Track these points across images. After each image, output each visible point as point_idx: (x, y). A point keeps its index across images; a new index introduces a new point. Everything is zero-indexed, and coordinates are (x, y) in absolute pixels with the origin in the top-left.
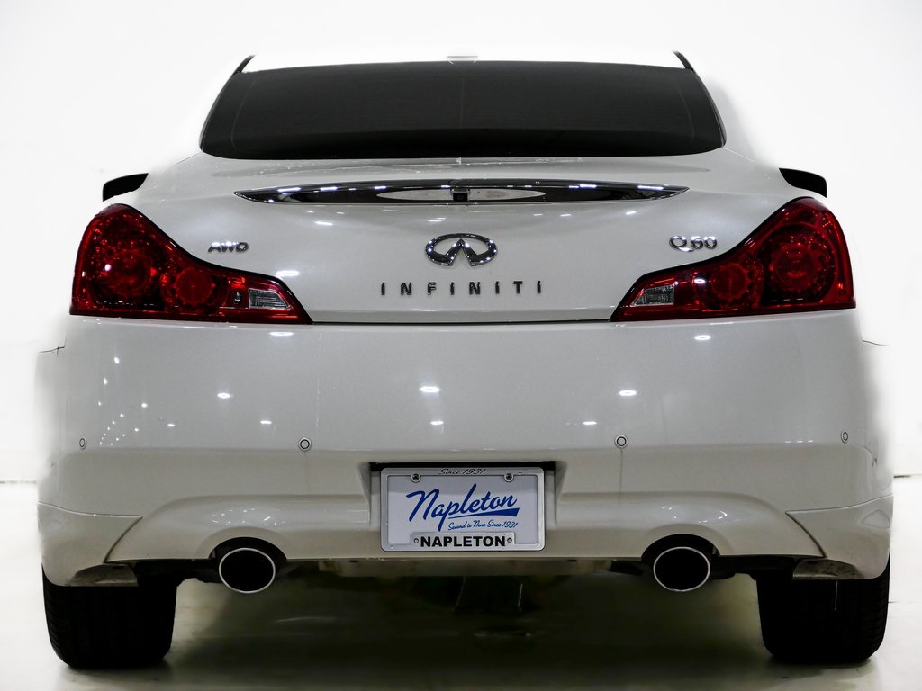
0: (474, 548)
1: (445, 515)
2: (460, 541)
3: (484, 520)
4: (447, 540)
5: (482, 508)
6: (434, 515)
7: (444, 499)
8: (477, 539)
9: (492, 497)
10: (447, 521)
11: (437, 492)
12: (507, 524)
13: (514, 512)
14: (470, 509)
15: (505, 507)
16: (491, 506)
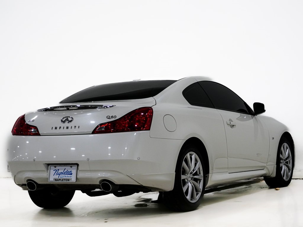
0: (64, 181)
1: (59, 175)
2: (62, 180)
3: (66, 176)
4: (60, 180)
5: (66, 173)
6: (58, 175)
7: (60, 171)
8: (65, 179)
9: (68, 171)
10: (60, 176)
11: (59, 170)
12: (70, 177)
13: (71, 174)
14: (64, 173)
15: (70, 173)
16: (68, 173)
